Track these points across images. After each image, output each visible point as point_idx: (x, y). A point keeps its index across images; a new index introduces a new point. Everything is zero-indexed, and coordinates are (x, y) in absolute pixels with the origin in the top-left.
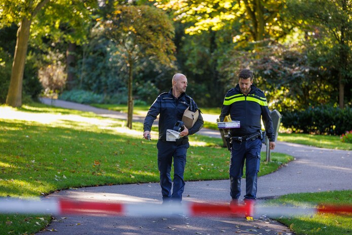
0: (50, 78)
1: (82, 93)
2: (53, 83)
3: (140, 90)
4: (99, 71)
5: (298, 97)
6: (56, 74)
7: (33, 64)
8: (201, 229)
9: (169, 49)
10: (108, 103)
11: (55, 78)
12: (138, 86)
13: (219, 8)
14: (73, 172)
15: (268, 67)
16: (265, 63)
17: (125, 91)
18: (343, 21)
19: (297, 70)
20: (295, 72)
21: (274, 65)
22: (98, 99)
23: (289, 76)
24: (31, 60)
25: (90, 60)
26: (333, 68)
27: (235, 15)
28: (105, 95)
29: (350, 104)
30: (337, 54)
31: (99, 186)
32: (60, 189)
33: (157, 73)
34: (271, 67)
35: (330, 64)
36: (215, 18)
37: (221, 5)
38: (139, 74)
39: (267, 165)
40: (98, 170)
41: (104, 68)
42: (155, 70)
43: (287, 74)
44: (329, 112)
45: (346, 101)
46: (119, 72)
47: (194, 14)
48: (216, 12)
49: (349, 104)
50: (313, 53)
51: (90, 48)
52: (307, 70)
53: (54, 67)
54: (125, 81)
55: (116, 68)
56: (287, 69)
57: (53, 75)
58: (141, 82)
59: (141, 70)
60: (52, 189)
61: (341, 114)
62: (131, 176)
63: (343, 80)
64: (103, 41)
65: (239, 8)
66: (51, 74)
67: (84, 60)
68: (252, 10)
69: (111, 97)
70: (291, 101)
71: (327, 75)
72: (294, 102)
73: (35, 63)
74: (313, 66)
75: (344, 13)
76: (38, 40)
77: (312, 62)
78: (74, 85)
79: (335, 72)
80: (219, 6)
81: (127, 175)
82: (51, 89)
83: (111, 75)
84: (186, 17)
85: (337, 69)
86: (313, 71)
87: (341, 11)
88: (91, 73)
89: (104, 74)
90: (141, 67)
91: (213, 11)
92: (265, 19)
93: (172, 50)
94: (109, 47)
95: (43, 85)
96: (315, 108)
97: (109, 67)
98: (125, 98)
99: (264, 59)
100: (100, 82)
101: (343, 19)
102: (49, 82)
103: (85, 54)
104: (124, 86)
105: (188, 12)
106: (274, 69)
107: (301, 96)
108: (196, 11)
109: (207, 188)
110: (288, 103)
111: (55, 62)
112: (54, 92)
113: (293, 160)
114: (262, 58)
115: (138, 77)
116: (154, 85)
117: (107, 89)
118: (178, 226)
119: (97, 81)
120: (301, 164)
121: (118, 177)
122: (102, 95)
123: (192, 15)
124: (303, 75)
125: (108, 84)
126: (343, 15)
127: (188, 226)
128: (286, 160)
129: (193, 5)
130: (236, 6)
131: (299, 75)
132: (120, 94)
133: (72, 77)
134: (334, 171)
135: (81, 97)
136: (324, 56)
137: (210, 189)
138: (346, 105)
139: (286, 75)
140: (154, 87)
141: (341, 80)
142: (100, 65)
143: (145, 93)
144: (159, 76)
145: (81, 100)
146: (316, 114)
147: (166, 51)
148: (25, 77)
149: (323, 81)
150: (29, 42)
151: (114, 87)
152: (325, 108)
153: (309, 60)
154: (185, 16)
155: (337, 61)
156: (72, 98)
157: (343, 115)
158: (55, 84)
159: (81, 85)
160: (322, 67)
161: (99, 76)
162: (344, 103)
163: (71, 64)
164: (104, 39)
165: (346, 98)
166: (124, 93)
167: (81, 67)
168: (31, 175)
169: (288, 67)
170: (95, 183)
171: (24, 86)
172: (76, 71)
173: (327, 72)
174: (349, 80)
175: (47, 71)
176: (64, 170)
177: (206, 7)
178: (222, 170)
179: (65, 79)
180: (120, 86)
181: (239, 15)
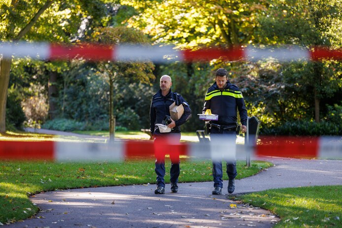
0: (33, 110)
1: (64, 121)
2: (36, 114)
3: (121, 116)
4: (80, 100)
5: (275, 114)
6: (39, 105)
7: (15, 97)
8: (186, 214)
9: (148, 68)
10: (90, 130)
11: (37, 109)
12: (119, 113)
13: (195, 33)
14: (58, 177)
15: (245, 84)
16: (241, 81)
17: (106, 117)
18: (316, 38)
19: (273, 87)
20: (271, 89)
21: (251, 83)
22: (80, 126)
23: (266, 93)
24: (13, 93)
25: (71, 89)
26: (308, 85)
27: (211, 39)
28: (87, 122)
29: (326, 118)
30: (311, 70)
31: (84, 188)
32: (46, 190)
33: (137, 100)
34: (247, 85)
35: (305, 81)
36: (191, 42)
37: (197, 30)
38: (119, 101)
39: (247, 169)
40: (83, 175)
41: (85, 96)
42: (135, 97)
43: (263, 91)
44: (305, 127)
45: (322, 116)
46: (99, 100)
47: (171, 39)
48: (192, 36)
49: (324, 119)
50: (288, 70)
51: (71, 77)
52: (283, 87)
53: (36, 99)
54: (105, 108)
55: (96, 96)
56: (263, 86)
57: (36, 106)
58: (121, 109)
59: (121, 97)
60: (38, 190)
61: (317, 128)
62: (115, 179)
63: (318, 95)
64: (83, 71)
65: (214, 32)
66: (34, 106)
67: (65, 90)
68: (228, 34)
69: (92, 125)
70: (268, 118)
71: (302, 91)
72: (271, 119)
73: (17, 95)
74: (289, 82)
75: (317, 30)
76: (20, 69)
77: (287, 79)
78: (56, 114)
79: (310, 89)
80: (195, 31)
81: (111, 178)
82: (34, 120)
83: (92, 103)
84: (164, 42)
85: (311, 85)
86: (289, 87)
87: (314, 28)
88: (73, 103)
89: (85, 102)
90: (121, 94)
91: (189, 36)
92: (240, 41)
93: (151, 69)
94: (89, 76)
95: (26, 116)
96: (292, 123)
97: (89, 96)
98: (107, 125)
99: (241, 77)
100: (81, 111)
101: (316, 36)
102: (32, 113)
103: (66, 84)
104: (105, 113)
105: (165, 38)
106: (251, 87)
107: (278, 113)
108: (173, 37)
109: (190, 188)
110: (265, 121)
111: (37, 94)
112: (37, 122)
113: (273, 166)
114: (239, 77)
115: (118, 103)
116: (134, 112)
117: (88, 116)
118: (163, 213)
119: (79, 109)
120: (281, 169)
121: (102, 180)
122: (84, 123)
123: (169, 40)
124: (279, 91)
125: (90, 112)
126: (316, 32)
127: (173, 212)
128: (266, 166)
129: (169, 30)
130: (212, 30)
131: (275, 92)
132: (101, 121)
133: (54, 106)
134: (313, 174)
135: (63, 125)
136: (299, 72)
137: (193, 188)
138: (322, 120)
139: (263, 93)
140: (134, 114)
141: (317, 95)
142: (81, 94)
143: (125, 119)
144: (139, 103)
145: (64, 128)
146: (292, 130)
147: (145, 69)
148: (8, 106)
149: (298, 98)
150: (11, 71)
151: (95, 114)
152: (302, 123)
153: (284, 76)
154: (162, 41)
155: (312, 77)
156: (54, 127)
157: (320, 129)
158: (38, 115)
159: (63, 114)
160: (297, 84)
161: (80, 104)
162: (320, 118)
163: (53, 94)
164: (84, 69)
165: (321, 113)
166: (105, 119)
167: (63, 97)
168: (17, 179)
169: (265, 85)
170: (80, 185)
171: (7, 115)
172: (58, 100)
173: (302, 88)
174: (324, 95)
175: (29, 103)
176: (49, 175)
177: (182, 33)
178: (204, 174)
179: (48, 110)
180: (101, 114)
181: (215, 39)
